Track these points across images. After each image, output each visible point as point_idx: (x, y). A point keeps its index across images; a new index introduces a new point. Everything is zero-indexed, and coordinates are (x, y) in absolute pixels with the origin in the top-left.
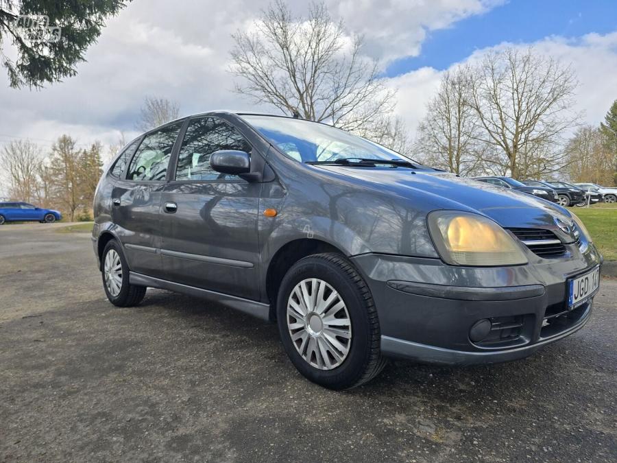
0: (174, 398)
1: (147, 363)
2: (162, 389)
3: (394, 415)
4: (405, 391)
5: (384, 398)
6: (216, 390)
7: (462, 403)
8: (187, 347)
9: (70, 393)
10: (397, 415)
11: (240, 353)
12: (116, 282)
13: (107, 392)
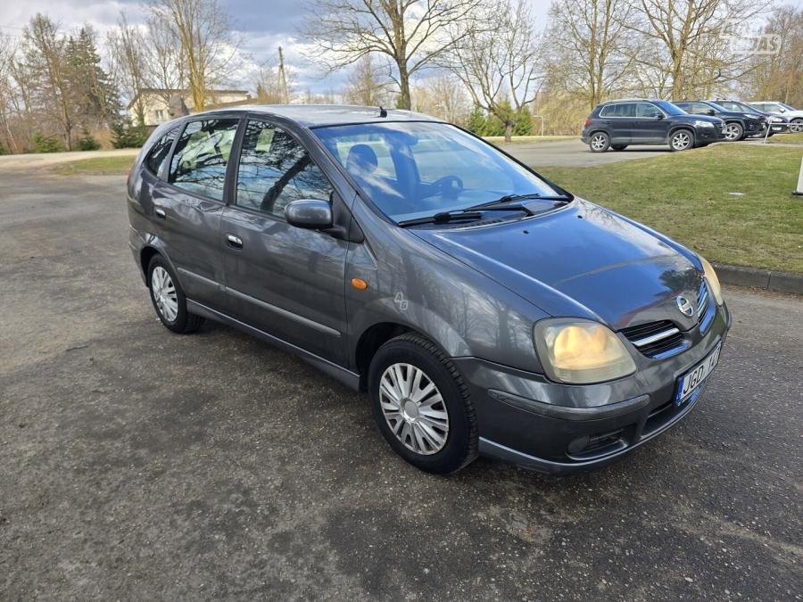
0: (266, 481)
1: (228, 429)
2: (251, 468)
3: (488, 506)
4: (501, 474)
5: (480, 484)
6: (308, 470)
7: (557, 492)
8: (267, 404)
9: (157, 474)
10: (492, 508)
11: (327, 415)
12: (170, 307)
13: (194, 472)
